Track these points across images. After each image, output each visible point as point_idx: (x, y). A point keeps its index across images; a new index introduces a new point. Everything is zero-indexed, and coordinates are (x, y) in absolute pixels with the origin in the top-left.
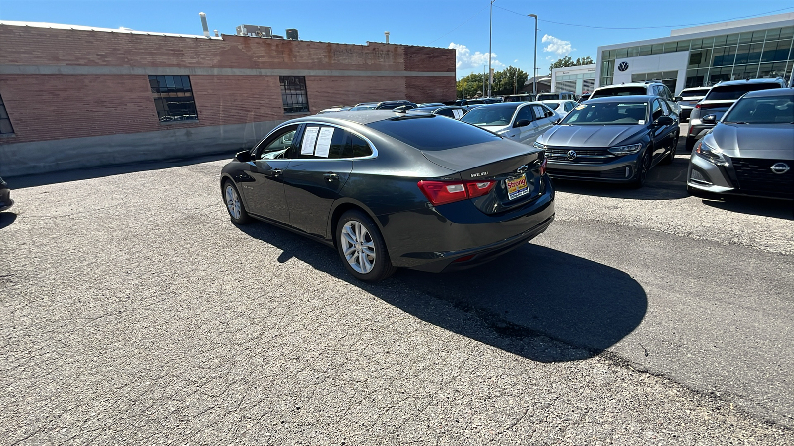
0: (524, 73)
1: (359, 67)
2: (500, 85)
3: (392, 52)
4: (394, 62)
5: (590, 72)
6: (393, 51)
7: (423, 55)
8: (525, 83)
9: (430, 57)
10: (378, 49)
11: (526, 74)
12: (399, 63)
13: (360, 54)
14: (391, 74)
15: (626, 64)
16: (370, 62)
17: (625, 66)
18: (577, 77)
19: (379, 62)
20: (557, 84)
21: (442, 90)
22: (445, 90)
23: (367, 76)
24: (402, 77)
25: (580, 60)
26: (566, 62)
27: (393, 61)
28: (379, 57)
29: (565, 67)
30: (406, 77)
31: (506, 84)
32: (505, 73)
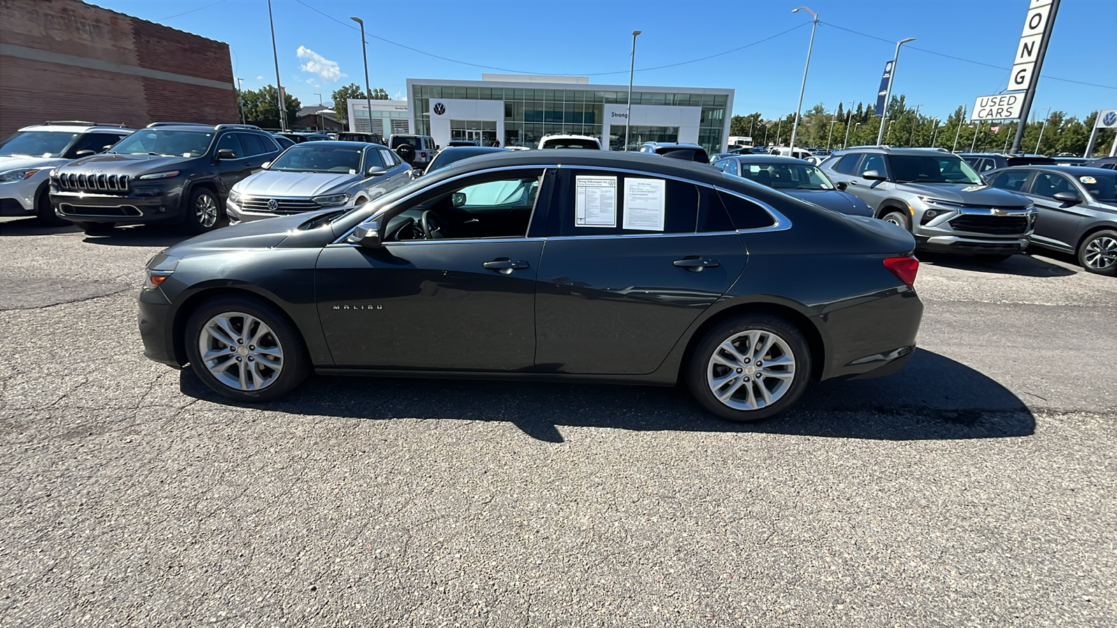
0: (293, 98)
1: (30, 42)
2: (256, 112)
3: (107, 25)
4: (113, 46)
5: (397, 110)
6: (109, 22)
7: (171, 43)
8: (297, 114)
9: (186, 50)
10: (73, 11)
11: (296, 99)
12: (126, 49)
13: (30, 13)
14: (112, 68)
15: (442, 106)
16: (58, 36)
17: (441, 108)
18: (382, 114)
19: (80, 38)
20: (357, 121)
21: (215, 112)
22: (219, 112)
23: (57, 64)
24: (136, 77)
25: (372, 92)
26: (354, 92)
27: (112, 42)
28: (78, 29)
29: (353, 98)
30: (144, 79)
31: (266, 111)
32: (262, 94)
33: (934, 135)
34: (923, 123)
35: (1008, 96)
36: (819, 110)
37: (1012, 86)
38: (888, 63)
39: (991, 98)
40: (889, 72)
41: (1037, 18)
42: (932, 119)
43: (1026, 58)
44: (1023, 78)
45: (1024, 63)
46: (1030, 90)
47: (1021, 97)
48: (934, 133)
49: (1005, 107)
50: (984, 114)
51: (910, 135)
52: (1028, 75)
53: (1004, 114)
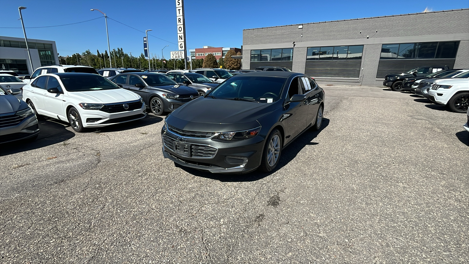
33: (139, 64)
34: (134, 59)
35: (180, 52)
36: (88, 53)
37: (180, 49)
38: (144, 38)
39: (175, 52)
40: (146, 41)
41: (180, 28)
42: (136, 57)
43: (181, 40)
44: (182, 46)
45: (181, 42)
46: (185, 50)
47: (183, 52)
48: (139, 63)
49: (180, 55)
50: (174, 57)
51: (131, 63)
52: (183, 45)
53: (180, 57)
